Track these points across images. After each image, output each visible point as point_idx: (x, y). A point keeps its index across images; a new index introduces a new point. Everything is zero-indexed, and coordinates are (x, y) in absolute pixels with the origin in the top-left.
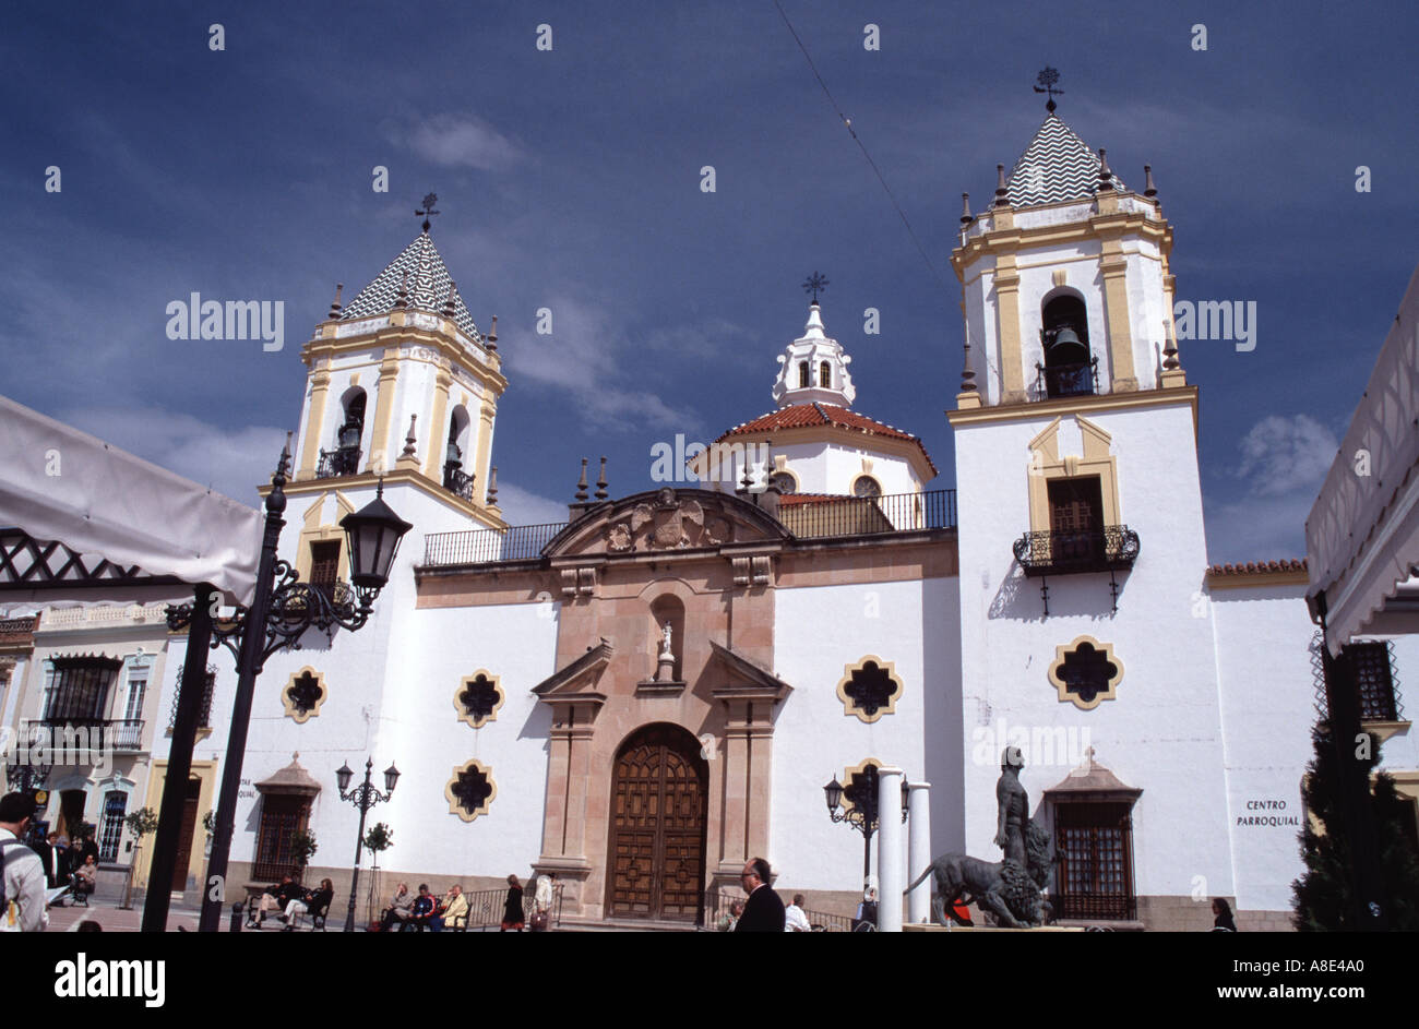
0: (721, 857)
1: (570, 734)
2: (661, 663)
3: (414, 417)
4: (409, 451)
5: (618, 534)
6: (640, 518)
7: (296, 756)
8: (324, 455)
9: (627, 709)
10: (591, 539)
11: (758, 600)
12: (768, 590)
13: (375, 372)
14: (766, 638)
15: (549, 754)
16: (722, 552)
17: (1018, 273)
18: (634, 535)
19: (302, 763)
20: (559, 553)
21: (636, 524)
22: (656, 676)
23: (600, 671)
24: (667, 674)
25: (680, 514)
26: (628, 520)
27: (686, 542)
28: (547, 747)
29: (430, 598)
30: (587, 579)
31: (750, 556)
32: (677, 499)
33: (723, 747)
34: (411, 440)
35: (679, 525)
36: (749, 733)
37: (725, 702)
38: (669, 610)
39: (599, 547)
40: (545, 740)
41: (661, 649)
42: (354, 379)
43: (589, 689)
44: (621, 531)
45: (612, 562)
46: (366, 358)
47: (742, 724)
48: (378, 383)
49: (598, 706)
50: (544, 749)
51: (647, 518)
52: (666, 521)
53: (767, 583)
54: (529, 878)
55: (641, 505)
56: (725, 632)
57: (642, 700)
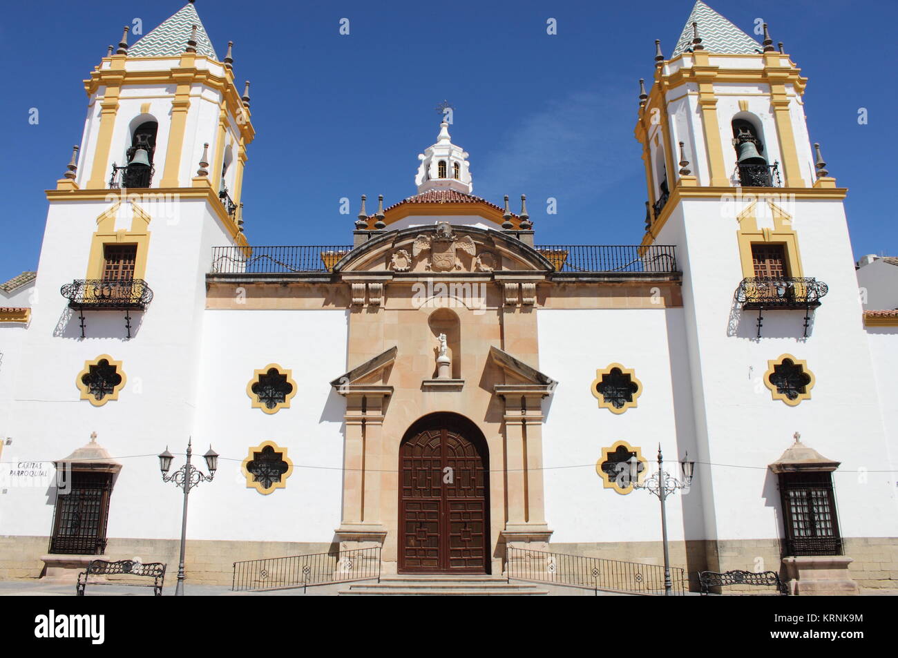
0: (506, 520)
1: (364, 420)
2: (439, 365)
3: (206, 146)
4: (202, 173)
5: (399, 258)
6: (419, 247)
7: (94, 436)
8: (115, 169)
9: (413, 401)
10: (376, 261)
11: (526, 317)
12: (533, 309)
13: (167, 104)
14: (533, 347)
15: (344, 436)
16: (497, 277)
17: (716, 97)
18: (414, 261)
19: (101, 443)
20: (349, 269)
21: (416, 252)
22: (436, 374)
23: (388, 369)
24: (446, 374)
25: (455, 246)
26: (409, 248)
27: (459, 268)
28: (343, 430)
29: (219, 300)
30: (376, 292)
31: (520, 282)
32: (453, 233)
33: (503, 431)
34: (204, 164)
35: (454, 254)
36: (524, 421)
37: (502, 397)
38: (444, 323)
39: (381, 267)
40: (341, 423)
41: (437, 353)
42: (145, 108)
43: (380, 383)
44: (401, 256)
45: (396, 279)
46: (161, 91)
47: (517, 414)
48: (171, 113)
49: (387, 397)
50: (341, 432)
51: (427, 247)
52: (444, 251)
53: (533, 305)
54: (331, 542)
55: (420, 236)
56: (499, 341)
57: (427, 393)
